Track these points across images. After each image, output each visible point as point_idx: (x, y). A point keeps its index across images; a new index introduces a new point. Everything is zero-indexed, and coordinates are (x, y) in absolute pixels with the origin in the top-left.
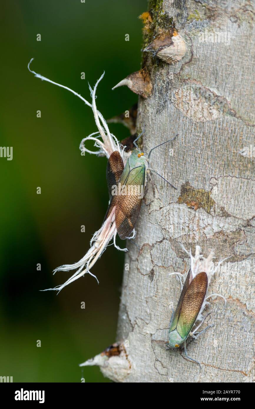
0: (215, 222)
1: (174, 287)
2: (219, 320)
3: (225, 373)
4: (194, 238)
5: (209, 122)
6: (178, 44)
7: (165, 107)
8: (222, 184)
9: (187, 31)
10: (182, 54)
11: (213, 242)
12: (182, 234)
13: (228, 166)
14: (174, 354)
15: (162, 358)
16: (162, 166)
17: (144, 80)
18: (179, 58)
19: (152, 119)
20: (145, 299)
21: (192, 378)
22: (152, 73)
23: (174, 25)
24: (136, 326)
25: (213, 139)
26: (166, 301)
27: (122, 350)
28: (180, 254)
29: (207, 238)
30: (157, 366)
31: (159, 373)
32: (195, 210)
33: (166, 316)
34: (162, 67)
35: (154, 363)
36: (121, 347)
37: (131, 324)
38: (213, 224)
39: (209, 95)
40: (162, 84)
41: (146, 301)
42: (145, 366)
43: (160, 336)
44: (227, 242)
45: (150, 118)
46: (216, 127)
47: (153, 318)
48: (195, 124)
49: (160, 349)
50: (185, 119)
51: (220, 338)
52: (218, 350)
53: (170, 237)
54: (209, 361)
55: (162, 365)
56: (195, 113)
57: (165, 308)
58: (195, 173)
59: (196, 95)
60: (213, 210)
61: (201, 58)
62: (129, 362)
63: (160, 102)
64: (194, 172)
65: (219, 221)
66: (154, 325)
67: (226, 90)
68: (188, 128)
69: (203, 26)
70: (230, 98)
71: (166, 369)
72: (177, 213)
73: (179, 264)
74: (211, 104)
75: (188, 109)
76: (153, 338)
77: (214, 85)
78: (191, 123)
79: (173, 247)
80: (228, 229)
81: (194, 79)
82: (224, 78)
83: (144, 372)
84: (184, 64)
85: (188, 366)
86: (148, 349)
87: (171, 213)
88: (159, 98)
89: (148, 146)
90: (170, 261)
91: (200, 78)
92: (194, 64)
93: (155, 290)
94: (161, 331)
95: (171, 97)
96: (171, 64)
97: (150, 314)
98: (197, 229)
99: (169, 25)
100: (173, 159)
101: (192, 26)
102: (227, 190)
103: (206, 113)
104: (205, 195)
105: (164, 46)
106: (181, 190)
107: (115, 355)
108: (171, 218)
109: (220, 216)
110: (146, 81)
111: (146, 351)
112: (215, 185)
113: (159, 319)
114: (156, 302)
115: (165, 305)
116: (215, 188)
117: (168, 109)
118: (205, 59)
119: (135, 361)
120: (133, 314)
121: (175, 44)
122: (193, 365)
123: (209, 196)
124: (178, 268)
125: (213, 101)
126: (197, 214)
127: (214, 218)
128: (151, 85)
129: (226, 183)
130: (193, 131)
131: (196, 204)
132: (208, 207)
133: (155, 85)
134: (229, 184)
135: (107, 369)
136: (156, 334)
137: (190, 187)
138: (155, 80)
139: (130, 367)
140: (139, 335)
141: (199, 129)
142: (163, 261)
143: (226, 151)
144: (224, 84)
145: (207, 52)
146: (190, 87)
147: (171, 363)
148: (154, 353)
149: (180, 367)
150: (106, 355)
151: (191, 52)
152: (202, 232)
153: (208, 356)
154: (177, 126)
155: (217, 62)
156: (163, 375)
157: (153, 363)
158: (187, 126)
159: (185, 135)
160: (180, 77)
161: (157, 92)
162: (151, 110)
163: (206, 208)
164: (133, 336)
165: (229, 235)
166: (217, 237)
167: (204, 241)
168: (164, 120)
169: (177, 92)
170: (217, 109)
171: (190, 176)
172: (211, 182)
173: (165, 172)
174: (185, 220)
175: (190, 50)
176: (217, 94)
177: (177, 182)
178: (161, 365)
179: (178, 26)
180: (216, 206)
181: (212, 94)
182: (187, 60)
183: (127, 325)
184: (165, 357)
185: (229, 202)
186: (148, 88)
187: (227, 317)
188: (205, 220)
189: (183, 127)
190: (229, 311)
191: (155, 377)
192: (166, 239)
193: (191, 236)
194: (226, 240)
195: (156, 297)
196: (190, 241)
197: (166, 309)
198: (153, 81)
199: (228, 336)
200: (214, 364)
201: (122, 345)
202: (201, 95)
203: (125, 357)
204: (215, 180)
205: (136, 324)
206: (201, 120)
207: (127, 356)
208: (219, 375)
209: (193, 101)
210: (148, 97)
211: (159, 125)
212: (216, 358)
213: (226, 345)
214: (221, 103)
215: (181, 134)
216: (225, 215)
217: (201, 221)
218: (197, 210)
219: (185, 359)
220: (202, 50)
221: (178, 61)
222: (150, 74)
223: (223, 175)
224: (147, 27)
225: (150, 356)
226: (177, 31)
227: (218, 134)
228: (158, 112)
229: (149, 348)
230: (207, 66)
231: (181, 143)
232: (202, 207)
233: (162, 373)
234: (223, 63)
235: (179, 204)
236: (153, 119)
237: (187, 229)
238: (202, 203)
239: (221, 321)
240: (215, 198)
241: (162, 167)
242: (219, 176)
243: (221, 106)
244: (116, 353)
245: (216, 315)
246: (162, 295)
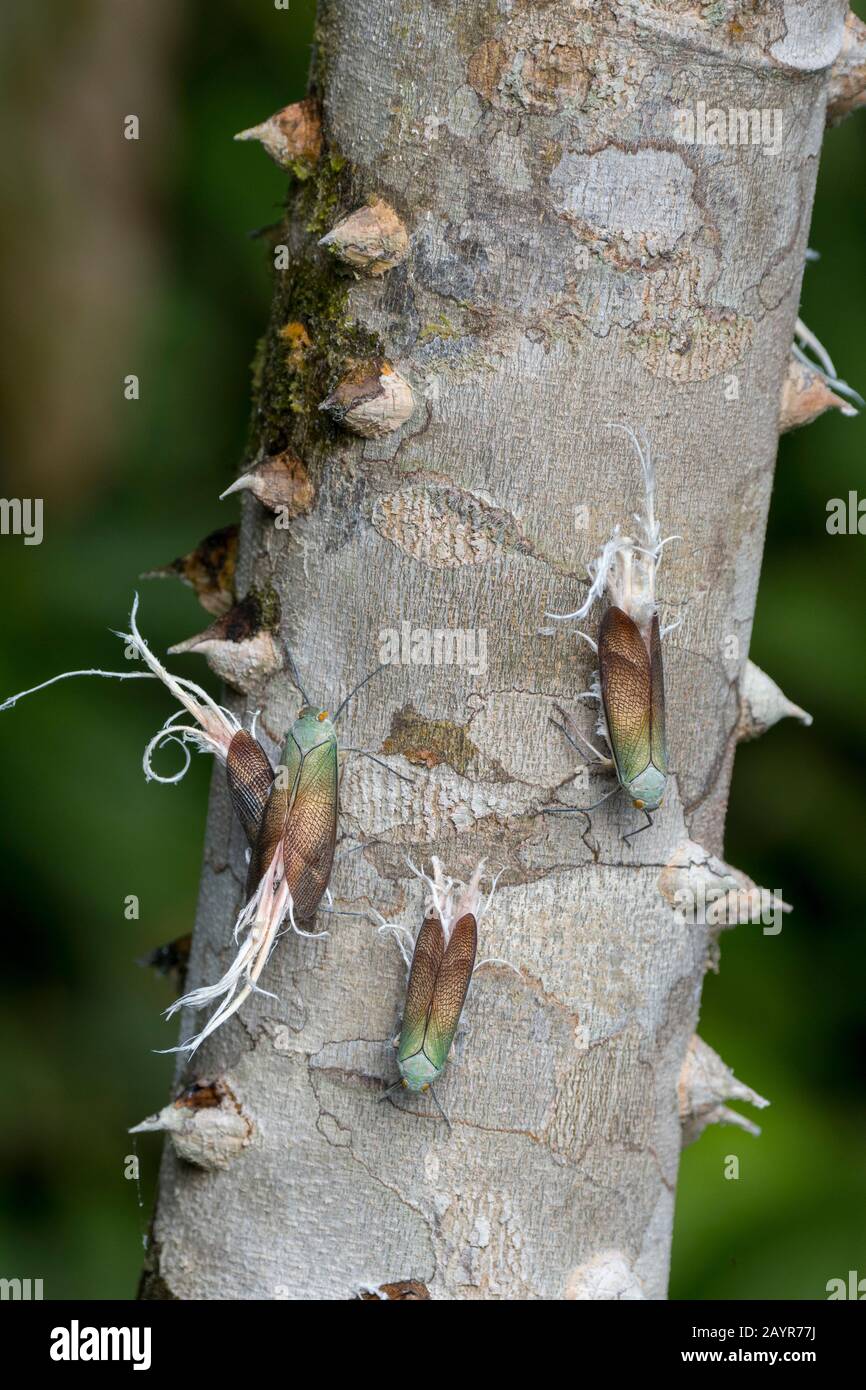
0: (477, 795)
1: (371, 945)
2: (480, 1018)
3: (491, 1136)
4: (424, 834)
5: (468, 567)
6: (396, 391)
7: (351, 535)
8: (496, 709)
9: (417, 363)
10: (403, 414)
11: (471, 840)
12: (393, 823)
13: (511, 666)
14: (369, 1098)
15: (338, 1107)
16: (341, 670)
17: (293, 477)
18: (395, 424)
19: (312, 566)
20: (290, 976)
21: (415, 1150)
22: (311, 461)
23: (382, 350)
24: (263, 1037)
25: (478, 606)
26: (350, 977)
27: (224, 1094)
28: (388, 871)
29: (459, 830)
30: (325, 1126)
31: (328, 1141)
32: (429, 769)
33: (349, 1013)
34: (345, 446)
35: (316, 1118)
36: (221, 1087)
37: (247, 1033)
38: (471, 799)
39: (471, 507)
40: (345, 483)
41: (293, 978)
42: (292, 1128)
43: (332, 1057)
44: (505, 839)
45: (305, 562)
46: (484, 580)
47: (314, 1018)
48: (433, 573)
49: (332, 1087)
50: (406, 562)
51: (483, 1059)
52: (478, 1085)
53: (362, 833)
54: (454, 1111)
55: (338, 1123)
56: (434, 548)
57: (347, 994)
58: (430, 684)
59: (438, 506)
60: (473, 768)
61: (453, 423)
62: (247, 1120)
63: (337, 526)
64: (428, 682)
65: (486, 792)
66: (317, 1032)
67: (510, 495)
68: (414, 583)
69: (459, 352)
70: (519, 513)
71: (349, 1132)
72: (380, 776)
73: (384, 892)
74: (475, 527)
75: (415, 539)
76: (313, 1062)
77: (481, 485)
78: (421, 571)
79: (368, 855)
80: (507, 810)
81: (433, 472)
82: (507, 467)
83: (289, 1141)
84: (405, 436)
85: (405, 1123)
86: (300, 1088)
87: (365, 776)
88: (335, 515)
89: (299, 627)
90: (359, 887)
91: (448, 468)
92: (433, 437)
93: (320, 952)
94: (336, 1046)
95: (370, 512)
96: (373, 438)
97: (305, 1009)
98: (432, 811)
99: (368, 350)
100: (372, 654)
101: (432, 351)
102: (506, 722)
103: (461, 548)
104: (454, 734)
105: (364, 397)
106: (392, 724)
107: (208, 1106)
108: (364, 788)
109: (490, 782)
110: (298, 478)
111: (292, 1093)
112: (479, 711)
113: (331, 1020)
114: (322, 980)
115: (346, 987)
116: (479, 717)
117: (359, 541)
118: (462, 427)
119: (261, 1117)
120: (254, 1011)
121: (388, 392)
122: (417, 1121)
123: (462, 736)
124: (381, 901)
125: (479, 520)
126: (433, 778)
127: (475, 785)
128: (309, 487)
129: (506, 707)
130: (426, 590)
131: (430, 755)
132: (459, 762)
133: (323, 487)
134: (513, 708)
135: (189, 1137)
136: (321, 1054)
137: (415, 717)
138: (322, 475)
139: (249, 1132)
140: (272, 1059)
141: (441, 584)
142: (343, 887)
143: (507, 632)
144: (507, 482)
145: (468, 410)
146: (423, 489)
147: (361, 1118)
148: (316, 1096)
149: (385, 1125)
150: (186, 1106)
151: (428, 411)
152: (445, 818)
153: (454, 1099)
154: (383, 579)
155: (491, 431)
156: (340, 1145)
157: (312, 1121)
158: (412, 578)
159: (406, 599)
160: (395, 467)
161: (329, 504)
162: (308, 547)
163: (456, 763)
164: (254, 1062)
165: (510, 824)
166: (482, 829)
167: (452, 839)
168: (349, 566)
169: (388, 503)
170: (490, 538)
171: (417, 692)
172: (469, 704)
173: (348, 685)
174: (401, 792)
175: (424, 405)
176: (490, 505)
177: (381, 706)
178: (334, 1123)
179: (391, 351)
180: (481, 757)
181: (476, 505)
182: (416, 429)
183: (233, 1035)
184: (346, 1105)
185: (511, 749)
186: (301, 495)
187: (500, 1010)
188: (454, 790)
189: (401, 581)
190: (504, 997)
191: (319, 1150)
192: (351, 837)
193: (417, 829)
194: (503, 834)
195: (321, 969)
196: (415, 840)
197: (350, 996)
198: (316, 477)
199: (500, 1052)
200: (468, 1116)
201: (220, 1082)
202: (450, 507)
203: (234, 1111)
204: (479, 701)
205: (265, 1032)
206: (450, 564)
207: (238, 1107)
208: (479, 1142)
209: (428, 522)
210: (299, 515)
211: (332, 578)
212: (471, 1104)
213: (495, 1074)
214: (500, 523)
215: (396, 595)
216: (502, 777)
217: (443, 794)
218: (433, 770)
219: (397, 1107)
220: (455, 406)
221: (392, 431)
222: (305, 464)
223: (500, 688)
224: (298, 357)
225: (305, 1104)
226: (390, 363)
227: (490, 594)
228: (331, 547)
229: (303, 1086)
230: (466, 442)
231: (395, 618)
232: (445, 761)
233: (336, 1142)
234: (507, 434)
235: (387, 755)
236: (314, 565)
237: (406, 813)
238: (446, 752)
239: (486, 1019)
240: (478, 741)
241: (340, 673)
242: (490, 690)
243: (499, 532)
244: (209, 1101)
245: (474, 1008)
246: (338, 965)
